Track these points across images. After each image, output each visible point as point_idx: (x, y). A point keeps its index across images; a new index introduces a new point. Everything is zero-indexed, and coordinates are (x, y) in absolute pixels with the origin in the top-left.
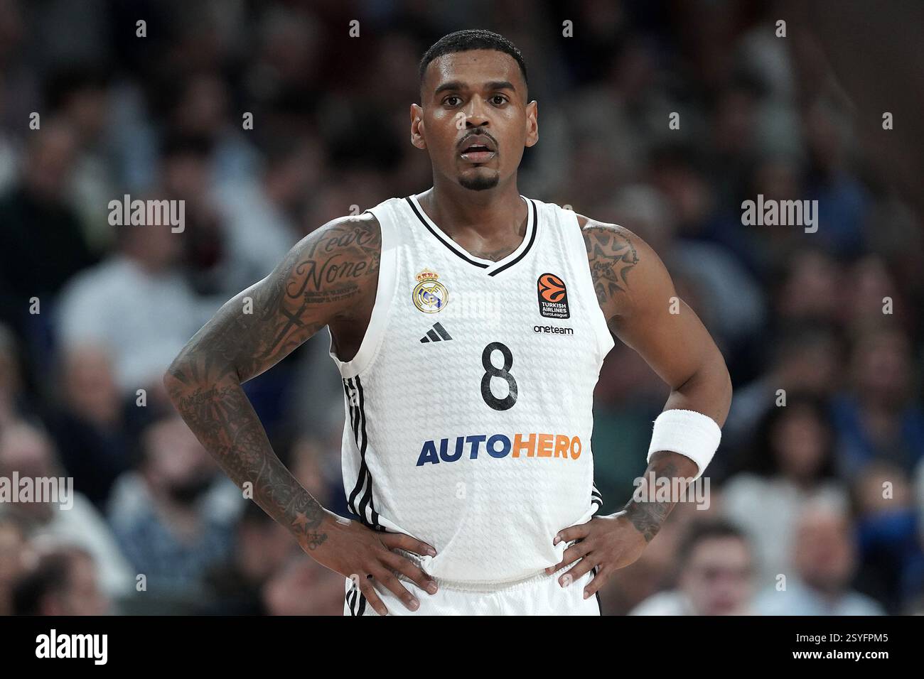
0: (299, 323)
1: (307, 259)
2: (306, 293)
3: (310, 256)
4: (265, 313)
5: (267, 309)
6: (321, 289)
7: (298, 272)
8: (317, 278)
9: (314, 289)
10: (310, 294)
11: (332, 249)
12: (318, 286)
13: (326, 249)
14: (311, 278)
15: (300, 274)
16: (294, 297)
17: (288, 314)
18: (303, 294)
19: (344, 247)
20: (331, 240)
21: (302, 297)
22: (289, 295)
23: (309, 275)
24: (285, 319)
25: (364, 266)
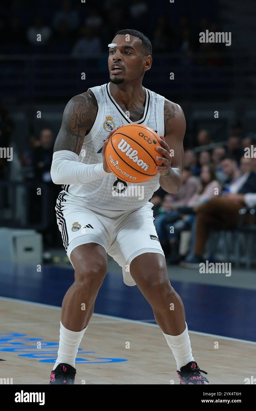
0: (80, 137)
1: (73, 114)
2: (78, 125)
3: (74, 112)
4: (68, 138)
5: (68, 137)
6: (82, 123)
7: (71, 119)
8: (79, 119)
9: (80, 123)
10: (79, 125)
11: (81, 108)
12: (80, 122)
13: (79, 108)
14: (77, 120)
15: (73, 120)
16: (74, 128)
17: (75, 135)
18: (77, 126)
19: (84, 107)
20: (79, 105)
21: (77, 127)
22: (73, 128)
23: (76, 118)
24: (75, 137)
25: (92, 113)
